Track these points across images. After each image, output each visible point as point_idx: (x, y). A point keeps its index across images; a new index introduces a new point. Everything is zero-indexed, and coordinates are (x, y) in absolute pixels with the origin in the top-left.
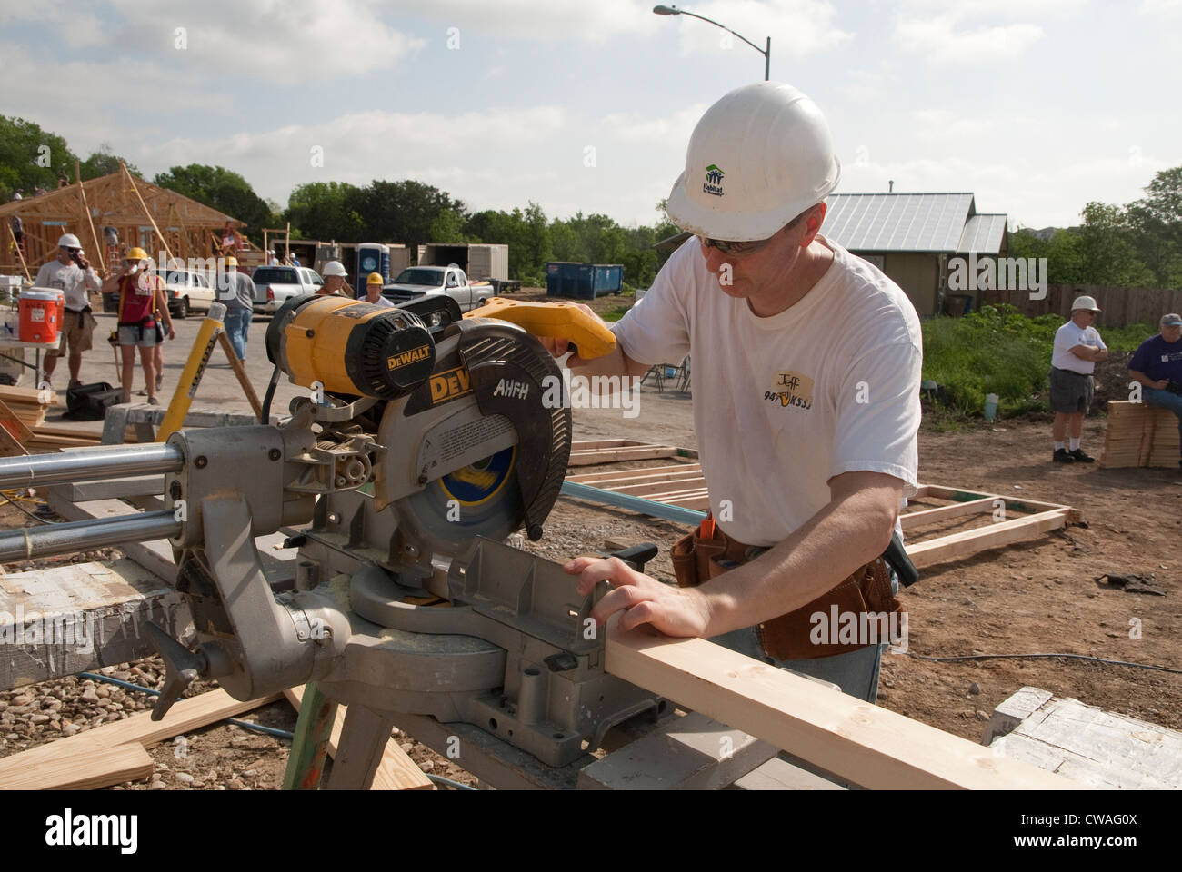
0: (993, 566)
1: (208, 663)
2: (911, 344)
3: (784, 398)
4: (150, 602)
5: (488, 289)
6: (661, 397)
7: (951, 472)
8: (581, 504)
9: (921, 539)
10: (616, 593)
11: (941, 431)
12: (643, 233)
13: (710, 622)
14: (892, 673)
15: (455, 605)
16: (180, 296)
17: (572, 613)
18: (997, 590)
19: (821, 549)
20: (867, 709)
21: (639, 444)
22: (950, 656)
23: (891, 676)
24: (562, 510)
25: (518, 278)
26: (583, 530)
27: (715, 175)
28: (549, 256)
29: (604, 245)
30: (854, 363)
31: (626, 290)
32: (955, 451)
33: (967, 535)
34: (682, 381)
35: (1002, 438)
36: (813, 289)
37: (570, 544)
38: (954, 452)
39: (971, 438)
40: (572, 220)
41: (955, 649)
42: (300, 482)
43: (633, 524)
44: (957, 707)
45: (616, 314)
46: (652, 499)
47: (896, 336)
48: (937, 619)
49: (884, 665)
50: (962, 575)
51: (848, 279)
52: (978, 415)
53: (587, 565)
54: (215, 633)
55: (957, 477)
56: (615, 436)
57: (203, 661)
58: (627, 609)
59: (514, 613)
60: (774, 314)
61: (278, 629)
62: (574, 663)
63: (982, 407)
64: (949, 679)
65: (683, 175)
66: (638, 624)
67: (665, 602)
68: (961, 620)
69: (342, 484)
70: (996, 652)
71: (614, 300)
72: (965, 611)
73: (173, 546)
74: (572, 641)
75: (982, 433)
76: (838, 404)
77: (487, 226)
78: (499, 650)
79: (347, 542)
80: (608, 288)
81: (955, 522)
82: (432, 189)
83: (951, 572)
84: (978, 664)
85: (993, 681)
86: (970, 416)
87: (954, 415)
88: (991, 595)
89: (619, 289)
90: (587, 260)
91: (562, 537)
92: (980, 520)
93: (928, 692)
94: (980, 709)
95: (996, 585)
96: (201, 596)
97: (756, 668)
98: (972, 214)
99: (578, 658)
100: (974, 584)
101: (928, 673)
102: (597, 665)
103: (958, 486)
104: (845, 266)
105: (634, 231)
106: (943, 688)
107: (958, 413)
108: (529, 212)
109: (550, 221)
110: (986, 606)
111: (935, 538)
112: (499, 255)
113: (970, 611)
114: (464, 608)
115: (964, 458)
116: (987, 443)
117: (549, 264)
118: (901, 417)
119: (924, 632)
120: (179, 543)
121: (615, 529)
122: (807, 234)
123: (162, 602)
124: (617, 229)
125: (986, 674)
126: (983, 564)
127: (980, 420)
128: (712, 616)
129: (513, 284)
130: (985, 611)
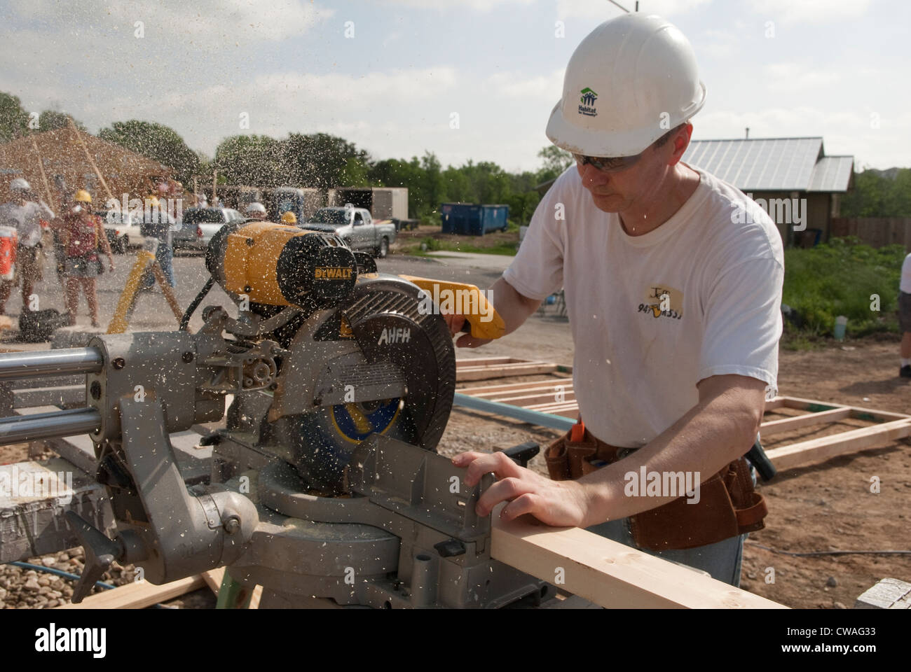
0: (845, 470)
1: (124, 549)
2: (774, 259)
3: (656, 310)
4: (80, 497)
5: (389, 227)
6: (543, 321)
7: (805, 386)
8: (472, 415)
9: (778, 445)
10: (501, 484)
11: (794, 350)
12: (527, 177)
13: (587, 513)
14: (754, 566)
15: (354, 497)
16: (121, 234)
17: (460, 503)
18: (850, 492)
19: (691, 445)
20: (738, 594)
21: (523, 361)
22: (807, 551)
23: (753, 569)
24: (455, 420)
25: (417, 218)
26: (474, 437)
27: (589, 97)
28: (443, 198)
29: (492, 189)
30: (719, 277)
31: (511, 227)
32: (808, 367)
33: (821, 442)
34: (561, 306)
35: (850, 356)
36: (682, 208)
37: (462, 449)
38: (807, 369)
39: (822, 356)
40: (464, 167)
41: (812, 545)
42: (212, 382)
43: (518, 431)
44: (817, 598)
45: (502, 248)
46: (535, 409)
47: (759, 252)
48: (794, 518)
49: (746, 559)
50: (816, 478)
51: (714, 200)
52: (829, 335)
53: (474, 458)
54: (132, 522)
55: (810, 391)
56: (501, 354)
57: (120, 547)
58: (509, 500)
59: (407, 503)
60: (647, 232)
61: (190, 518)
62: (462, 549)
63: (832, 328)
64: (807, 573)
65: (560, 101)
66: (521, 514)
67: (546, 494)
68: (816, 518)
69: (249, 385)
70: (851, 548)
71: (502, 237)
72: (820, 510)
73: (94, 441)
74: (461, 529)
75: (832, 352)
76: (706, 312)
77: (389, 173)
78: (394, 537)
79: (257, 440)
80: (495, 226)
81: (809, 430)
82: (341, 141)
83: (806, 475)
84: (834, 559)
85: (848, 575)
86: (821, 336)
87: (807, 335)
88: (844, 496)
89: (505, 226)
90: (477, 201)
91: (455, 443)
92: (832, 429)
93: (789, 584)
94: (838, 600)
95: (849, 488)
96: (119, 487)
97: (631, 555)
98: (821, 156)
99: (466, 544)
100: (829, 486)
101: (788, 567)
102: (483, 551)
103: (811, 398)
104: (711, 188)
105: (518, 176)
106: (802, 581)
107: (810, 334)
108: (426, 160)
109: (444, 168)
110: (840, 506)
111: (791, 444)
112: (400, 197)
113: (824, 511)
114: (361, 500)
115: (816, 373)
116: (837, 359)
117: (443, 205)
118: (765, 325)
119: (783, 530)
120: (98, 438)
121: (502, 436)
122: (675, 153)
123: (91, 497)
124: (504, 175)
125: (842, 569)
126: (836, 469)
127: (830, 340)
128: (589, 507)
129: (411, 223)
130: (839, 511)
